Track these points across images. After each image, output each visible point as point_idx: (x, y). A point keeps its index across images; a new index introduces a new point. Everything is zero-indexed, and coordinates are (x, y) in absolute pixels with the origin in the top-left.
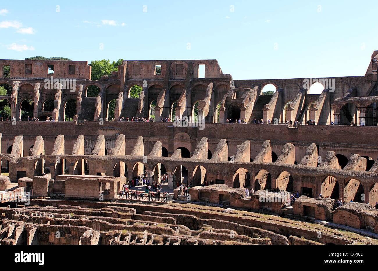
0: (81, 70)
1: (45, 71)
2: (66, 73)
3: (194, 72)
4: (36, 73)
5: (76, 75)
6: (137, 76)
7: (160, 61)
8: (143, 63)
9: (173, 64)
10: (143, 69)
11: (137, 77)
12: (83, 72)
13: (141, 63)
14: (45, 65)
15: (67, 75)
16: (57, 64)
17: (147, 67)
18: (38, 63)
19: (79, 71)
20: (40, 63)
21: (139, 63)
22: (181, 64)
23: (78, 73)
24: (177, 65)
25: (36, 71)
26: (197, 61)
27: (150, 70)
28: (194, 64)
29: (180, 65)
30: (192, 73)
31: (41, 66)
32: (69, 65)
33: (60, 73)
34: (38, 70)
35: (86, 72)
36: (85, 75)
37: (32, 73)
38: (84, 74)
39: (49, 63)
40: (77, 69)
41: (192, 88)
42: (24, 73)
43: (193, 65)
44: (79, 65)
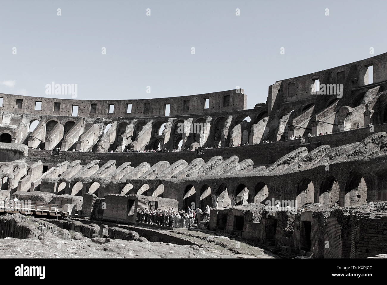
0: (236, 99)
1: (201, 106)
2: (221, 105)
3: (360, 78)
4: (192, 109)
5: (230, 107)
6: (293, 97)
7: (317, 72)
8: (299, 80)
9: (333, 72)
10: (299, 87)
11: (292, 99)
12: (237, 102)
13: (297, 80)
14: (201, 99)
15: (221, 108)
16: (212, 97)
17: (304, 83)
18: (195, 98)
19: (233, 101)
20: (197, 97)
21: (295, 80)
22: (343, 70)
23: (232, 104)
24: (339, 73)
25: (193, 106)
26: (363, 62)
27: (307, 87)
28: (359, 66)
29: (341, 72)
30: (357, 80)
31: (198, 101)
32: (224, 96)
33: (214, 105)
34: (195, 105)
35: (240, 101)
36: (239, 105)
37: (190, 109)
38: (238, 103)
39: (205, 97)
40: (231, 100)
41: (354, 99)
42: (182, 110)
43: (358, 68)
44: (233, 94)
